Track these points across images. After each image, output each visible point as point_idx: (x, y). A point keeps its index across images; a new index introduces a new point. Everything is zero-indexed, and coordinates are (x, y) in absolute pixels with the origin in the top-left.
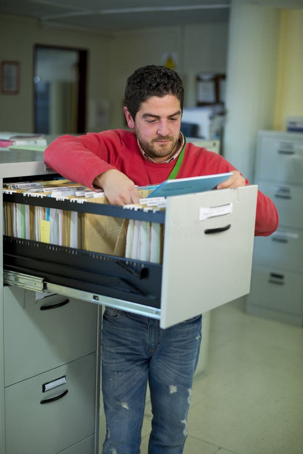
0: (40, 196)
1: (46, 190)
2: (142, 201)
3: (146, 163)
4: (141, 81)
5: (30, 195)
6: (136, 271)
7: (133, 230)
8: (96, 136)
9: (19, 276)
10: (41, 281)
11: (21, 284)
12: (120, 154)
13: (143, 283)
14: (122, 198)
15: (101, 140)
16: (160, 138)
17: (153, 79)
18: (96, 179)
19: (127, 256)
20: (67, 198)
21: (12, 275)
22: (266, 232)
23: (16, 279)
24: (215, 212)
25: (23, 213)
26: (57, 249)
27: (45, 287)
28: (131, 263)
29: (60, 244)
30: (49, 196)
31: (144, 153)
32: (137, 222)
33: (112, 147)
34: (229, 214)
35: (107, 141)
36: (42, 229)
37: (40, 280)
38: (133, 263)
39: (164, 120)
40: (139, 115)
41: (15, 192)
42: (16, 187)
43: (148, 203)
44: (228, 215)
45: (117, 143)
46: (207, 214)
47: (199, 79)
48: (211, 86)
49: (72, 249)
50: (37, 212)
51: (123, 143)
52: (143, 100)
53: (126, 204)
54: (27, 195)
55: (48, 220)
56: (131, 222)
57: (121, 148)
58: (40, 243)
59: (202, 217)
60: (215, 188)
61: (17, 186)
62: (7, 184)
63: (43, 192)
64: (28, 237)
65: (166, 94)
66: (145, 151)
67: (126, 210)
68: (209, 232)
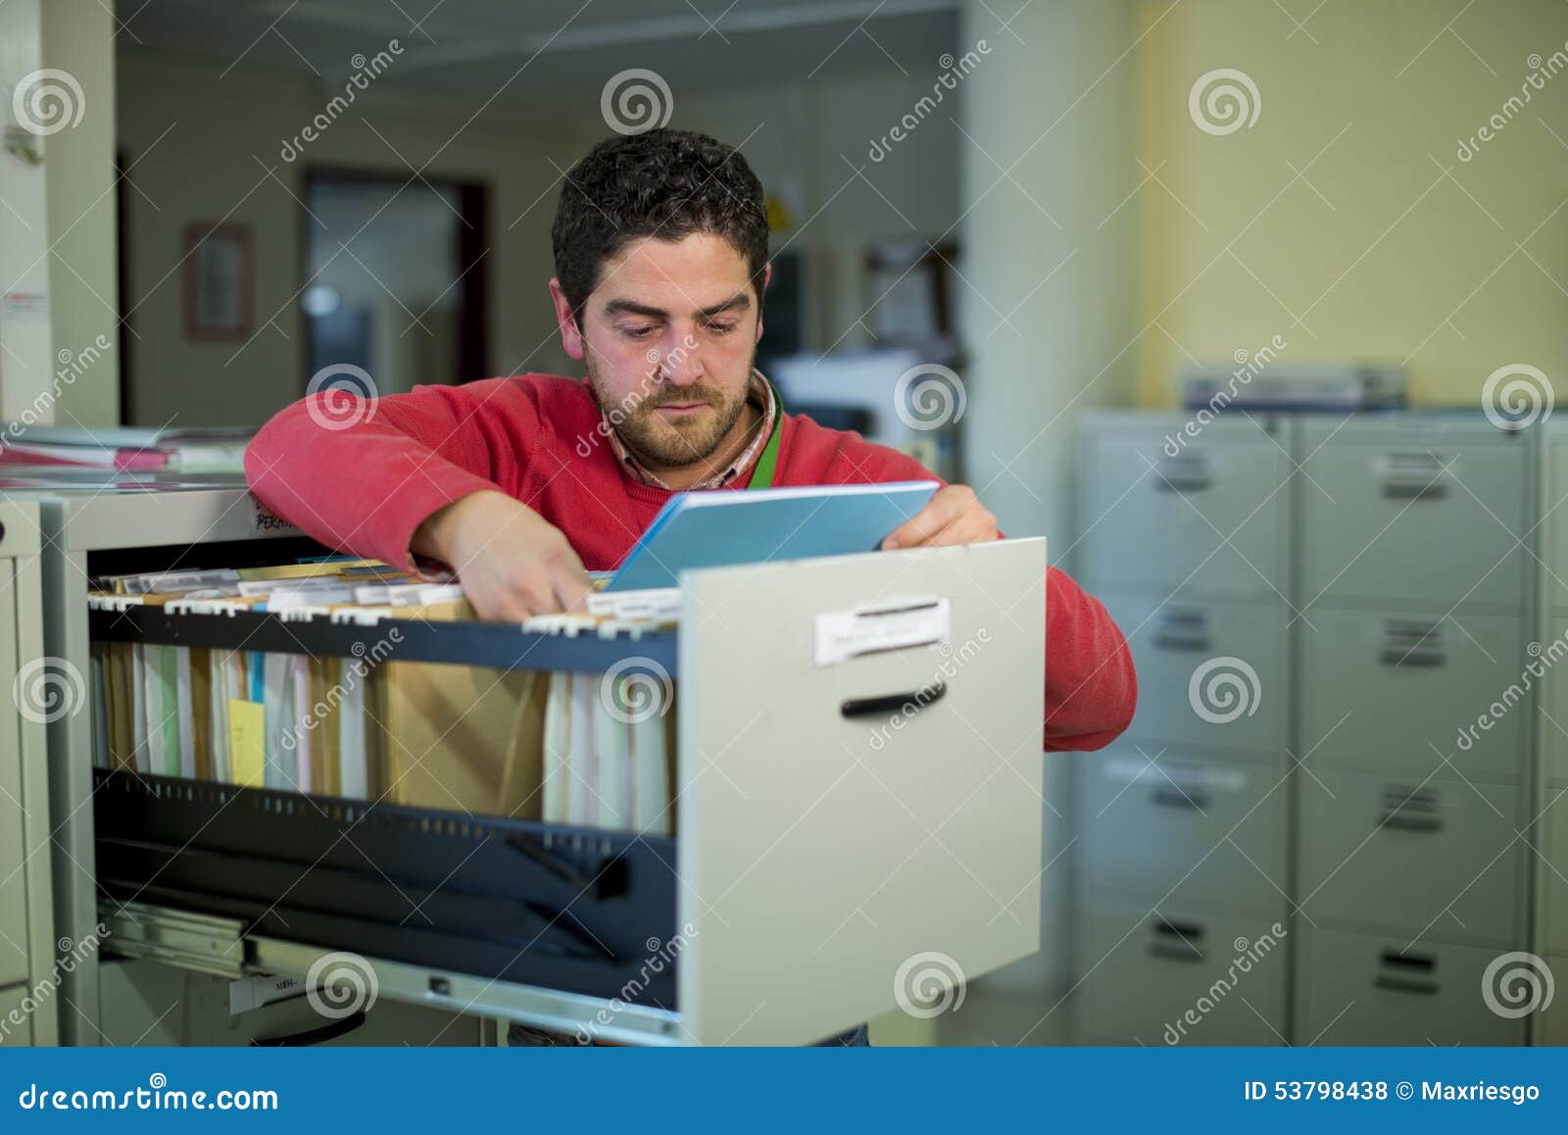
0: (224, 612)
1: (251, 590)
2: (597, 604)
3: (636, 493)
4: (603, 181)
5: (188, 610)
6: (583, 870)
7: (568, 710)
8: (446, 396)
9: (162, 921)
10: (234, 934)
11: (171, 954)
12: (535, 459)
13: (612, 916)
14: (522, 593)
15: (463, 408)
16: (671, 393)
17: (649, 175)
18: (422, 531)
19: (550, 814)
20: (323, 611)
21: (131, 915)
22: (1089, 734)
23: (151, 933)
24: (881, 633)
25: (170, 681)
26: (290, 805)
27: (250, 953)
28: (561, 842)
29: (304, 787)
30: (258, 608)
31: (623, 454)
32: (579, 681)
33: (504, 435)
34: (934, 642)
35: (486, 416)
36: (235, 734)
37: (231, 927)
38: (569, 841)
39: (683, 326)
40: (595, 305)
41: (139, 601)
42: (145, 589)
43: (617, 609)
44: (932, 648)
45: (526, 420)
46: (848, 640)
47: (875, 264)
48: (917, 286)
49: (346, 804)
50: (219, 668)
51: (548, 422)
52: (609, 251)
53: (533, 614)
54: (177, 609)
55: (259, 698)
56: (558, 682)
57: (537, 437)
58: (230, 789)
59: (827, 651)
60: (878, 548)
61: (147, 583)
62: (112, 579)
63: (238, 595)
64: (188, 772)
65: (690, 230)
66: (627, 448)
67: (535, 635)
68: (859, 710)
